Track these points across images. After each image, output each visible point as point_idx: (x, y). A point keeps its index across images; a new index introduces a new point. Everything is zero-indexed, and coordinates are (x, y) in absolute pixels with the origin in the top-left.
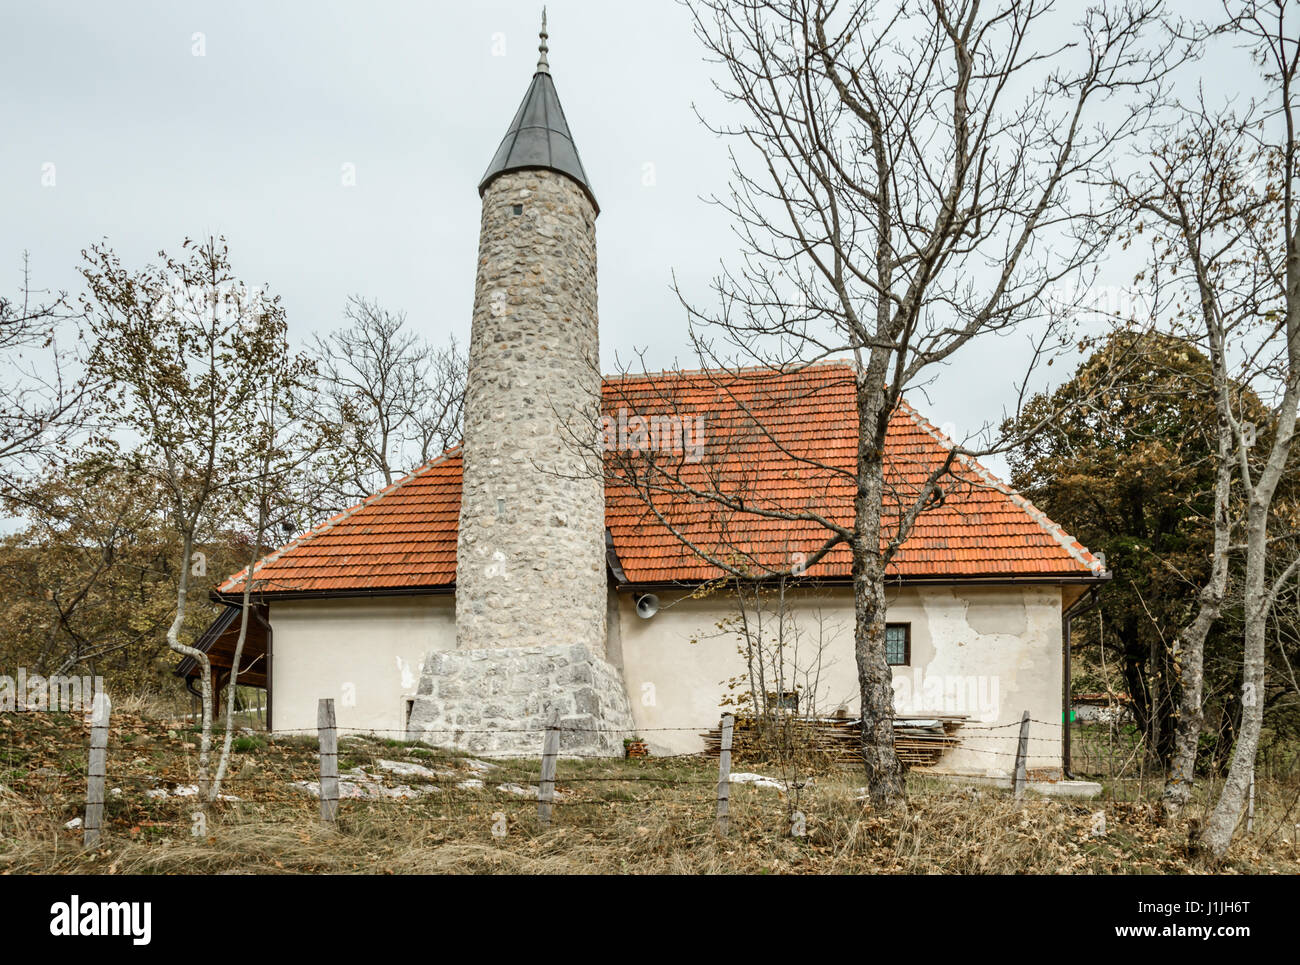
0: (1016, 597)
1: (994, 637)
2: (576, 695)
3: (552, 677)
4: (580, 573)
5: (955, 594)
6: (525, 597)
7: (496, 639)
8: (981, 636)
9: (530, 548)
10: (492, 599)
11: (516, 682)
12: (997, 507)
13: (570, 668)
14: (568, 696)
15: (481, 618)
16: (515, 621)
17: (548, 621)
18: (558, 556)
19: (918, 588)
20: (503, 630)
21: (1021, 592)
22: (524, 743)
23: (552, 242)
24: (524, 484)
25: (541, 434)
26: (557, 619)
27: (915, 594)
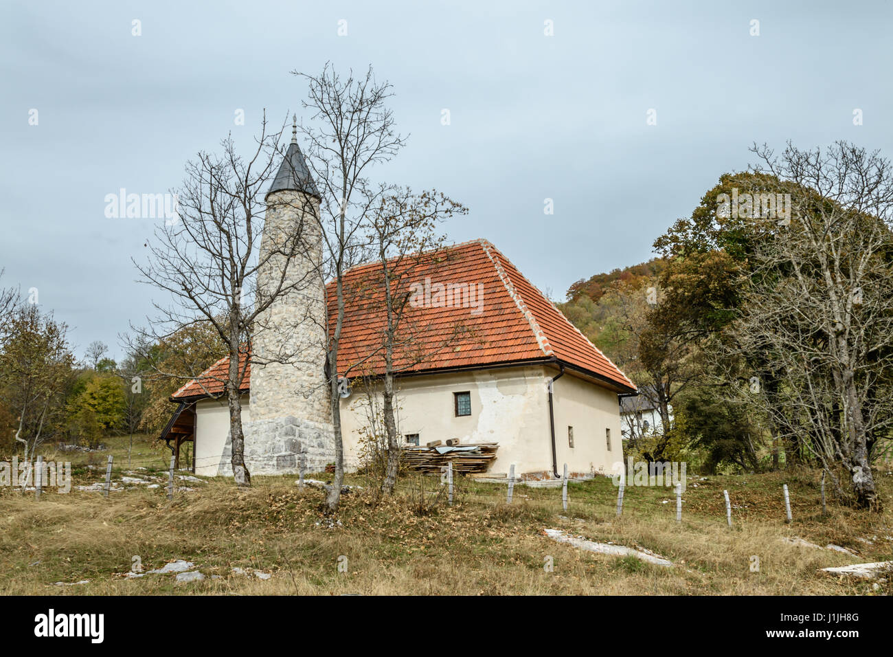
0: (520, 373)
1: (511, 396)
2: (285, 442)
3: (277, 433)
4: (299, 379)
5: (491, 373)
6: (271, 393)
7: (259, 416)
8: (505, 397)
9: (273, 369)
10: (259, 396)
11: (262, 437)
12: (516, 322)
13: (284, 428)
14: (282, 443)
15: (255, 405)
16: (267, 406)
17: (282, 405)
18: (286, 372)
19: (473, 372)
20: (262, 411)
21: (523, 370)
22: (263, 468)
23: (287, 222)
24: (272, 338)
25: (279, 313)
26: (286, 403)
27: (472, 375)
